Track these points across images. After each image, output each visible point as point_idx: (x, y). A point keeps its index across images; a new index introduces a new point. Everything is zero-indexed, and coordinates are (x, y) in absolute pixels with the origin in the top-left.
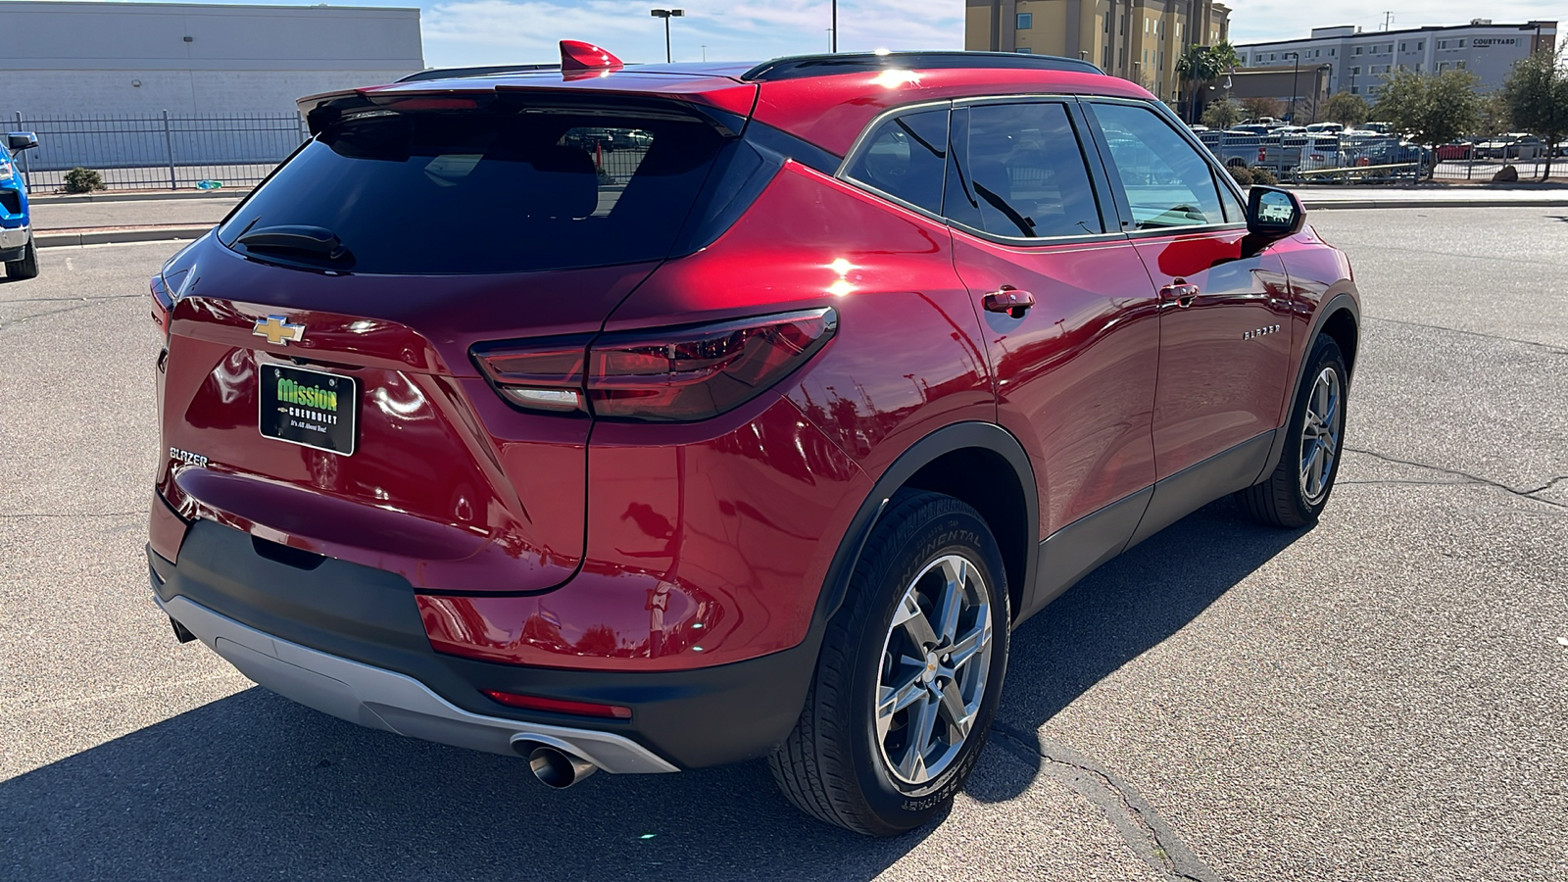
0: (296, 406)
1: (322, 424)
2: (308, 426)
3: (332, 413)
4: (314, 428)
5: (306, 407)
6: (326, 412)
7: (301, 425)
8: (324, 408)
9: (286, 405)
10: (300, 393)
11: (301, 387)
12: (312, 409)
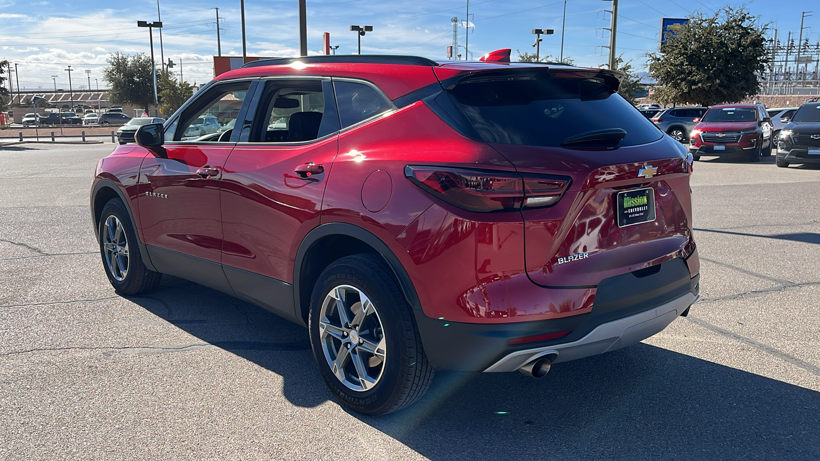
0: (630, 208)
1: (642, 212)
2: (636, 215)
3: (645, 205)
4: (638, 215)
5: (635, 207)
6: (643, 205)
7: (633, 215)
8: (641, 204)
9: (627, 209)
10: (632, 201)
11: (633, 199)
12: (637, 207)
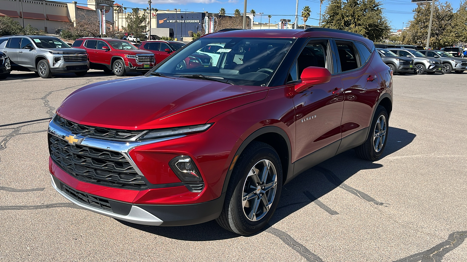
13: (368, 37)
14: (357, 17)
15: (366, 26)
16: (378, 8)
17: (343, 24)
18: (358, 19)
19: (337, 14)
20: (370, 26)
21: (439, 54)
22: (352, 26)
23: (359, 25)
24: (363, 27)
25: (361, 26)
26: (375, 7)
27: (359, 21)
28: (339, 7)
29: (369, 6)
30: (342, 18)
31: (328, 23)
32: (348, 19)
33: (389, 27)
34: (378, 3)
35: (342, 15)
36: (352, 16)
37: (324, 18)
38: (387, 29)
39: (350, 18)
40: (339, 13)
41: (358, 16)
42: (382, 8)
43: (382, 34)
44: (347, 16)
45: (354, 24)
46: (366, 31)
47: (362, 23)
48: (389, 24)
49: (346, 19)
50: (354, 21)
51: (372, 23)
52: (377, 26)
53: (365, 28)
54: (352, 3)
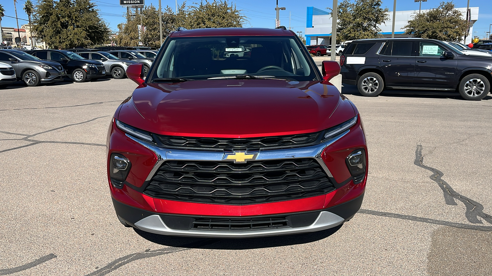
13: (90, 39)
14: (74, 18)
15: (86, 29)
16: (93, 9)
17: (59, 26)
18: (76, 21)
19: (51, 14)
20: (90, 27)
21: (134, 55)
22: (70, 28)
23: (78, 27)
24: (83, 29)
25: (80, 28)
26: (89, 8)
27: (77, 23)
28: (51, 6)
29: (84, 7)
30: (57, 18)
31: (41, 24)
32: (64, 20)
33: (108, 29)
34: (92, 4)
35: (57, 16)
36: (69, 17)
37: (35, 18)
38: (106, 31)
39: (67, 19)
40: (52, 13)
41: (76, 17)
42: (97, 9)
43: (103, 37)
44: (63, 17)
45: (71, 25)
46: (87, 33)
47: (81, 25)
48: (108, 26)
49: (63, 20)
50: (72, 22)
51: (92, 25)
52: (97, 28)
53: (85, 30)
54: (66, 3)
